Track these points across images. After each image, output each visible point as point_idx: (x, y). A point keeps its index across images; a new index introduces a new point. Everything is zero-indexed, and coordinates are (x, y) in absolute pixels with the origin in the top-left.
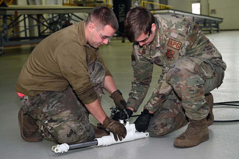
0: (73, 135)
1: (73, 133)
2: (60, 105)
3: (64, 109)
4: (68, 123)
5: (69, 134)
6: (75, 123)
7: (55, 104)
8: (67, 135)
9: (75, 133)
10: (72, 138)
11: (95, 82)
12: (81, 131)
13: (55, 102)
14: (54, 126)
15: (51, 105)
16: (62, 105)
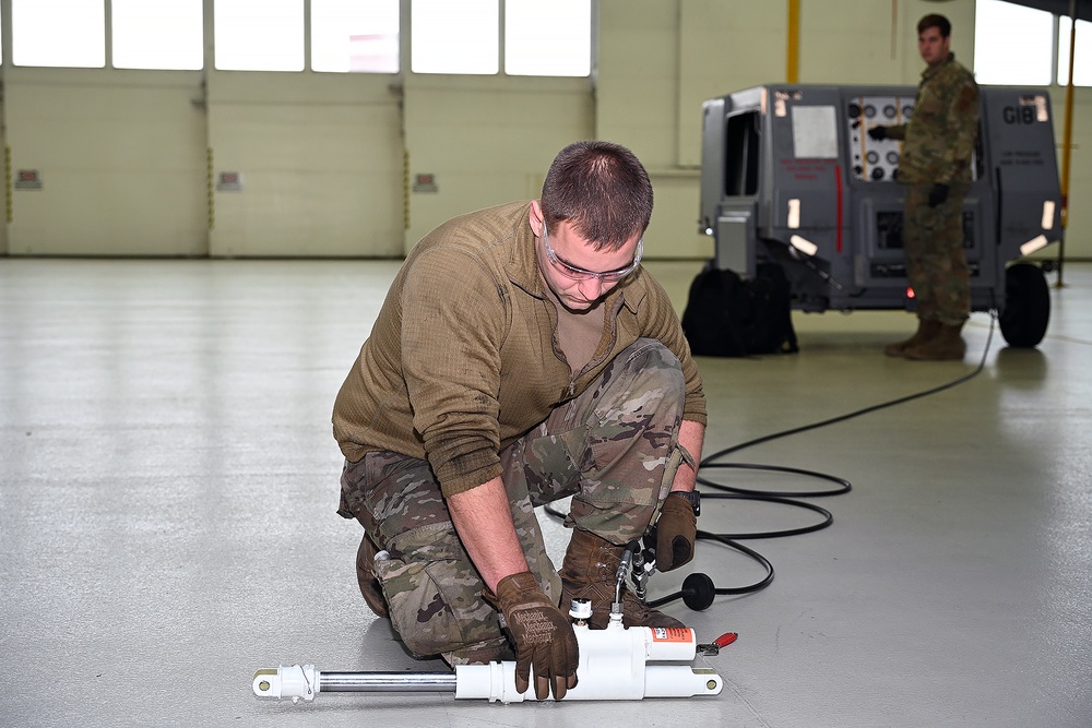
0: (440, 614)
1: (443, 610)
2: (424, 497)
3: (433, 516)
4: (434, 569)
5: (425, 608)
6: (459, 572)
7: (413, 492)
8: (420, 611)
9: (448, 609)
10: (434, 628)
11: (620, 417)
12: (478, 608)
13: (412, 486)
14: (385, 573)
15: (396, 496)
16: (432, 499)
